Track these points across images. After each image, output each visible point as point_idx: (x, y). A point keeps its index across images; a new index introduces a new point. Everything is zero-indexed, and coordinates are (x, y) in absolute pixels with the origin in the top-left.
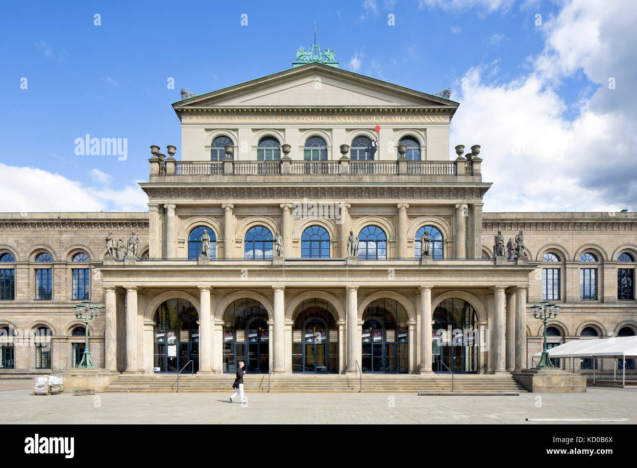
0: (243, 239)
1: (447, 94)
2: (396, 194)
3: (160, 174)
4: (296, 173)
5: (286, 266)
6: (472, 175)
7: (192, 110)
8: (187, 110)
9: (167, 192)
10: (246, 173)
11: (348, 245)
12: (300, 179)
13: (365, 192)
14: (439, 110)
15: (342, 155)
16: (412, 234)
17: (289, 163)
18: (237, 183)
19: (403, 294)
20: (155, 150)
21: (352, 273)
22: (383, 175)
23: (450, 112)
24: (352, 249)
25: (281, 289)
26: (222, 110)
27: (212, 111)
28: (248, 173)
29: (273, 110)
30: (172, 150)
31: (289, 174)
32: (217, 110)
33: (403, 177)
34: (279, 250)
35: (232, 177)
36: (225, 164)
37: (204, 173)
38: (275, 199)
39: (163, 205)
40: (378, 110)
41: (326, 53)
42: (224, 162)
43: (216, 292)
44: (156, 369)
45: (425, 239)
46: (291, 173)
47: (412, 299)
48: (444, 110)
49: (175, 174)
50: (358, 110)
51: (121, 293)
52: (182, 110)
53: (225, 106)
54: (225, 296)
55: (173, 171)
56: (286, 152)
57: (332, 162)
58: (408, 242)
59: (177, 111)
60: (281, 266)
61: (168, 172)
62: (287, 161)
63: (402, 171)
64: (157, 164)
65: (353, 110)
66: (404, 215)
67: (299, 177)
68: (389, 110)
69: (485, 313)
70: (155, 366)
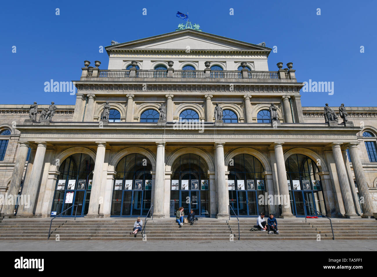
0: (139, 117)
1: (264, 45)
2: (242, 89)
3: (87, 77)
4: (177, 77)
5: (167, 127)
6: (290, 79)
7: (116, 51)
8: (114, 51)
9: (90, 87)
10: (144, 77)
11: (215, 113)
12: (179, 80)
13: (222, 88)
14: (260, 52)
15: (206, 67)
16: (255, 115)
17: (172, 71)
18: (138, 82)
19: (259, 150)
20: (87, 63)
21: (219, 132)
22: (233, 78)
23: (266, 53)
24: (218, 115)
25: (163, 144)
26: (134, 51)
27: (128, 51)
28: (146, 77)
29: (164, 52)
30: (98, 63)
31: (172, 77)
32: (131, 51)
33: (246, 79)
34: (162, 116)
35: (134, 78)
36: (131, 71)
37: (117, 77)
38: (162, 91)
39: (87, 94)
40: (225, 52)
41: (194, 26)
42: (130, 70)
43: (110, 147)
44: (53, 213)
45: (273, 109)
46: (173, 77)
47: (267, 155)
48: (263, 52)
49: (97, 77)
50: (214, 52)
51: (33, 147)
52: (111, 51)
53: (136, 49)
54: (118, 151)
55: (96, 75)
56: (171, 66)
57: (199, 71)
58: (253, 120)
59: (107, 51)
60: (163, 127)
61: (93, 75)
62: (172, 70)
63: (245, 76)
64: (87, 71)
65: (211, 52)
66: (248, 102)
67: (179, 79)
68: (231, 52)
69: (325, 165)
70: (52, 210)
